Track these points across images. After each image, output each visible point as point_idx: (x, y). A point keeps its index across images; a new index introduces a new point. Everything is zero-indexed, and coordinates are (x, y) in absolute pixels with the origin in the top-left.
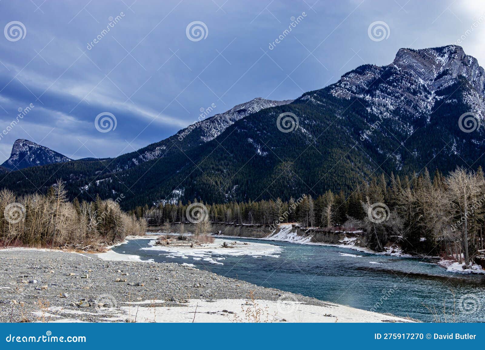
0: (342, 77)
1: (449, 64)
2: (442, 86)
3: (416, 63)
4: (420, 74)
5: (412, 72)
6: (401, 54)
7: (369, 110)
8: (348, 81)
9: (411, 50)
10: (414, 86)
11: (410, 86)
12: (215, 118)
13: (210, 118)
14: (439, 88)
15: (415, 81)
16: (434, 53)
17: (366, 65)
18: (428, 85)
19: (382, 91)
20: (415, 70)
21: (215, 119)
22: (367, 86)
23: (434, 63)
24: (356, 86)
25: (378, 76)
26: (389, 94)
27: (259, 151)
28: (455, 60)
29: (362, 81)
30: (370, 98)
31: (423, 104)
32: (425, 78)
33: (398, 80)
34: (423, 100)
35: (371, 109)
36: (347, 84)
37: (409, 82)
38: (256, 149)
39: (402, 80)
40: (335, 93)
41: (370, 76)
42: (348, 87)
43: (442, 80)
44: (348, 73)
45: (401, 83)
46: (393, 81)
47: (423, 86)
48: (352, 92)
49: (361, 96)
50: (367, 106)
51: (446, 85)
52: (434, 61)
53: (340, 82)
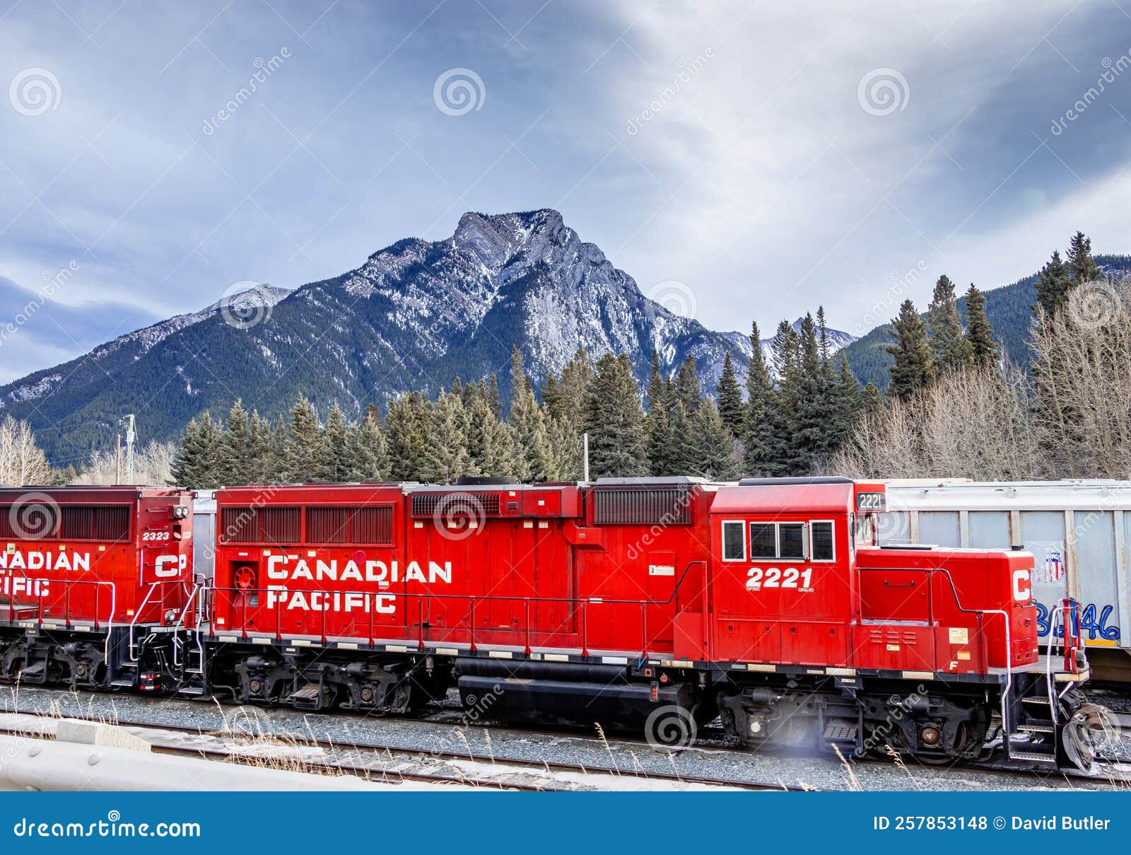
0: (370, 258)
1: (529, 242)
2: (510, 279)
3: (482, 239)
4: (484, 258)
5: (473, 254)
6: (463, 223)
7: (390, 316)
8: (375, 266)
9: (481, 215)
10: (469, 278)
11: (464, 278)
12: (172, 322)
13: (163, 322)
14: (505, 281)
15: (474, 269)
16: (517, 221)
17: (409, 239)
18: (492, 275)
19: (419, 286)
20: (477, 251)
21: (170, 325)
22: (401, 276)
23: (512, 239)
24: (386, 276)
25: (421, 259)
26: (427, 291)
27: (189, 387)
28: (539, 236)
29: (395, 266)
30: (400, 296)
31: (476, 308)
32: (489, 265)
33: (447, 267)
34: (478, 302)
35: (395, 316)
36: (374, 271)
37: (464, 272)
38: (185, 384)
39: (453, 268)
40: (349, 288)
41: (410, 257)
42: (372, 276)
43: (511, 270)
44: (379, 253)
45: (451, 273)
46: (441, 269)
47: (485, 278)
48: (377, 286)
49: (387, 293)
50: (390, 310)
51: (515, 278)
52: (513, 236)
53: (365, 267)
